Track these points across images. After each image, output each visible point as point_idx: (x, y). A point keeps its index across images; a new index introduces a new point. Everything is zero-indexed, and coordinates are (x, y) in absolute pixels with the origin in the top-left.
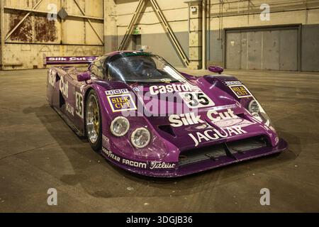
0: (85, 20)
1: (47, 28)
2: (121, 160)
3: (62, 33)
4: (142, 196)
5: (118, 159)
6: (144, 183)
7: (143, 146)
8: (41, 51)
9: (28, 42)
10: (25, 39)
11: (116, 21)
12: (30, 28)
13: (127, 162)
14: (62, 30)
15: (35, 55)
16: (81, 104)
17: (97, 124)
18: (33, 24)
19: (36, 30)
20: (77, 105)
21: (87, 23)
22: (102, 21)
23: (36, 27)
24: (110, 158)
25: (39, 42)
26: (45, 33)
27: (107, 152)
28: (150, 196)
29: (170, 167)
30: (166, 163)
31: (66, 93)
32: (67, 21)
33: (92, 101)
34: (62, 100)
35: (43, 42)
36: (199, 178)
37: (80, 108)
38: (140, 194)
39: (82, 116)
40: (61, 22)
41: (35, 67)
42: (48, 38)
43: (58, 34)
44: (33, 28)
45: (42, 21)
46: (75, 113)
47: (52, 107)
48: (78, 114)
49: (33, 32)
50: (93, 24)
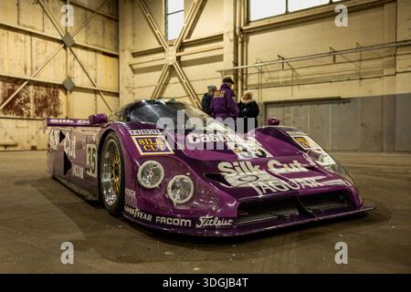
0: (96, 92)
1: (49, 101)
2: (154, 219)
3: (68, 107)
4: (188, 260)
5: (150, 218)
6: (189, 247)
7: (184, 201)
9: (25, 117)
10: (21, 113)
11: (134, 94)
12: (27, 100)
13: (163, 220)
14: (68, 103)
15: (34, 133)
16: (93, 158)
17: (117, 180)
18: (31, 96)
19: (35, 102)
20: (88, 163)
21: (98, 96)
22: (117, 95)
23: (35, 99)
24: (137, 218)
25: (38, 118)
26: (46, 106)
27: (132, 212)
28: (200, 261)
29: (226, 223)
30: (220, 219)
31: (72, 154)
32: (74, 93)
33: (109, 150)
34: (67, 164)
36: (268, 240)
37: (93, 164)
38: (185, 258)
39: (95, 175)
40: (66, 93)
41: (34, 148)
42: (50, 113)
43: (63, 109)
44: (32, 100)
45: (43, 92)
46: (85, 174)
47: (54, 178)
48: (90, 173)
49: (31, 105)
50: (107, 98)
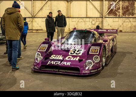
8: (124, 22)
9: (118, 16)
10: (116, 15)
15: (121, 24)
18: (121, 6)
19: (122, 9)
25: (124, 16)
26: (128, 11)
35: (127, 16)
41: (121, 31)
42: (130, 14)
49: (121, 11)
